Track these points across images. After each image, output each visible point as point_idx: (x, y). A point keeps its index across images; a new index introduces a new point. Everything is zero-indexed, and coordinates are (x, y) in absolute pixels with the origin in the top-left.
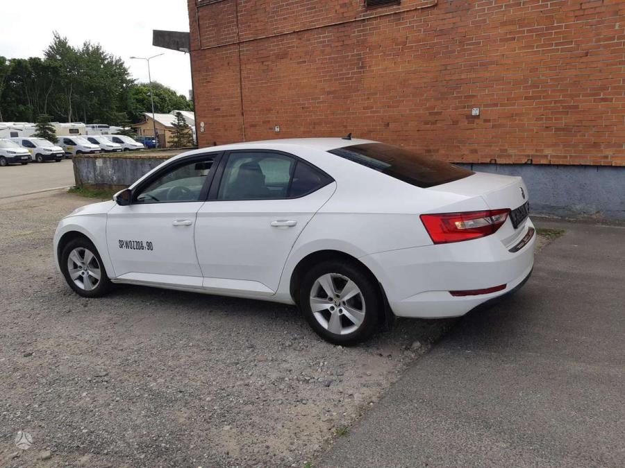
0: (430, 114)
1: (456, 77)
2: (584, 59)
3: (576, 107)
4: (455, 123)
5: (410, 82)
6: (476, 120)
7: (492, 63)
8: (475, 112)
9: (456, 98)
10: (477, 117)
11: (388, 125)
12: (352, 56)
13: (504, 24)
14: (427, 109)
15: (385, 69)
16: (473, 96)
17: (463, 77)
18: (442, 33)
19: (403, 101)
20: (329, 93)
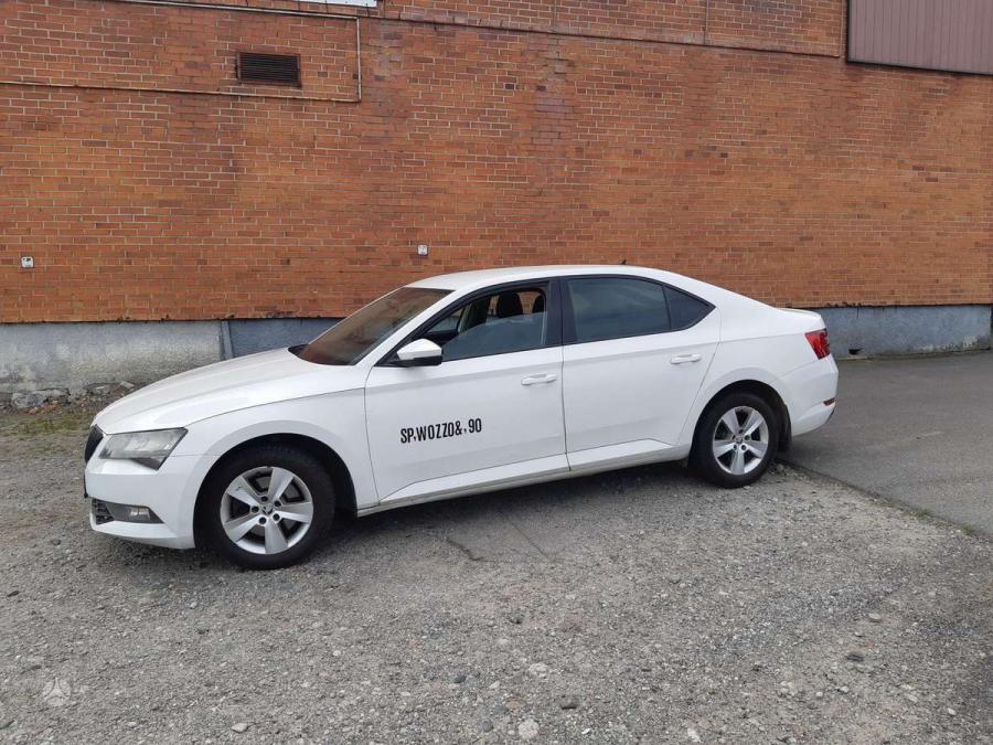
0: (358, 249)
1: (394, 202)
2: (538, 199)
3: (534, 250)
4: (396, 262)
5: (323, 201)
6: (424, 262)
7: (438, 191)
8: (422, 250)
9: (393, 230)
10: (424, 257)
11: (288, 262)
12: (212, 148)
13: (450, 145)
14: (353, 242)
15: (279, 178)
16: (417, 230)
17: (403, 204)
18: (370, 141)
19: (313, 228)
20: (162, 203)
